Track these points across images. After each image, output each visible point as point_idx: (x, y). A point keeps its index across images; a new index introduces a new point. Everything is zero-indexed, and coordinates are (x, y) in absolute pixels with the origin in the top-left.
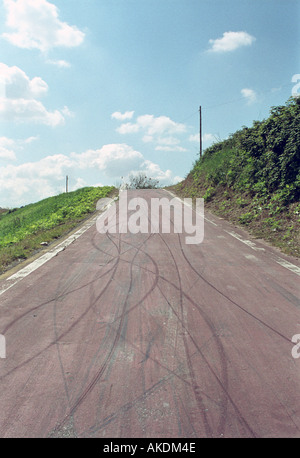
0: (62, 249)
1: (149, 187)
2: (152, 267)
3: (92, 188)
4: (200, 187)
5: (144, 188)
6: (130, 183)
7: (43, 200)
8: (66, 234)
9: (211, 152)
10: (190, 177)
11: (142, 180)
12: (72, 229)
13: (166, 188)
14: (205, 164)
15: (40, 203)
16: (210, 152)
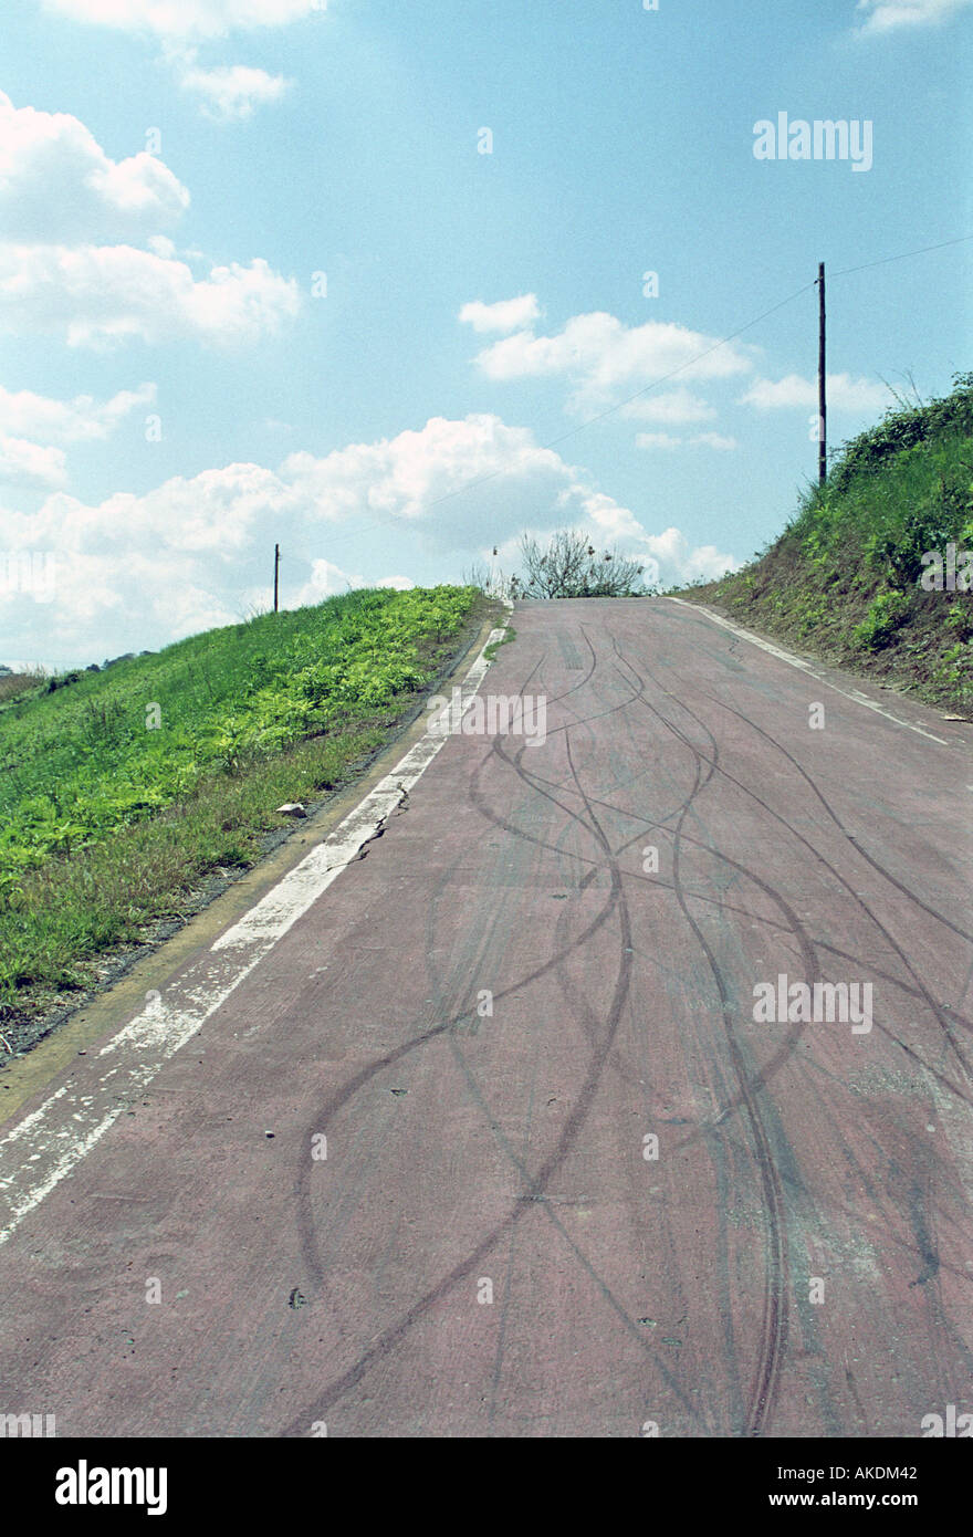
0: (368, 831)
1: (606, 591)
2: (765, 906)
3: (392, 595)
4: (838, 585)
5: (586, 593)
6: (525, 578)
7: (189, 642)
8: (358, 774)
9: (879, 450)
10: (789, 548)
11: (572, 566)
12: (375, 751)
13: (676, 592)
14: (855, 497)
15: (174, 651)
16: (876, 451)
